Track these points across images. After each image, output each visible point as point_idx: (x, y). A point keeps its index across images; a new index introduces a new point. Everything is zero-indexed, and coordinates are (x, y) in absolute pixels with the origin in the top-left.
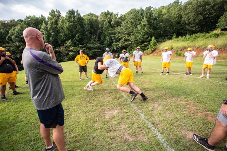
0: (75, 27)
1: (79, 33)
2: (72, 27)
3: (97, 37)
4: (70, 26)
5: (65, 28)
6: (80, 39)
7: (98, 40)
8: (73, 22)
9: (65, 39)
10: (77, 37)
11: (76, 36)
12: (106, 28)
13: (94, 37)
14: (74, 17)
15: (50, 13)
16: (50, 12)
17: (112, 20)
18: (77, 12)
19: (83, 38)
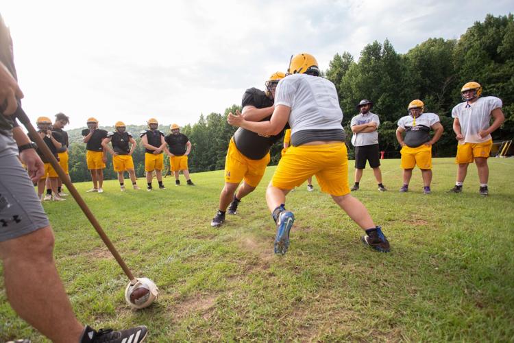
0: (377, 80)
1: (386, 92)
2: (370, 83)
3: (440, 97)
4: (365, 81)
5: (353, 87)
6: (388, 107)
7: (442, 107)
8: (373, 70)
9: (352, 110)
10: (380, 103)
11: (377, 102)
12: (471, 67)
13: (431, 98)
14: (378, 58)
15: (331, 62)
16: (332, 59)
17: (502, 39)
18: (387, 44)
19: (396, 103)
